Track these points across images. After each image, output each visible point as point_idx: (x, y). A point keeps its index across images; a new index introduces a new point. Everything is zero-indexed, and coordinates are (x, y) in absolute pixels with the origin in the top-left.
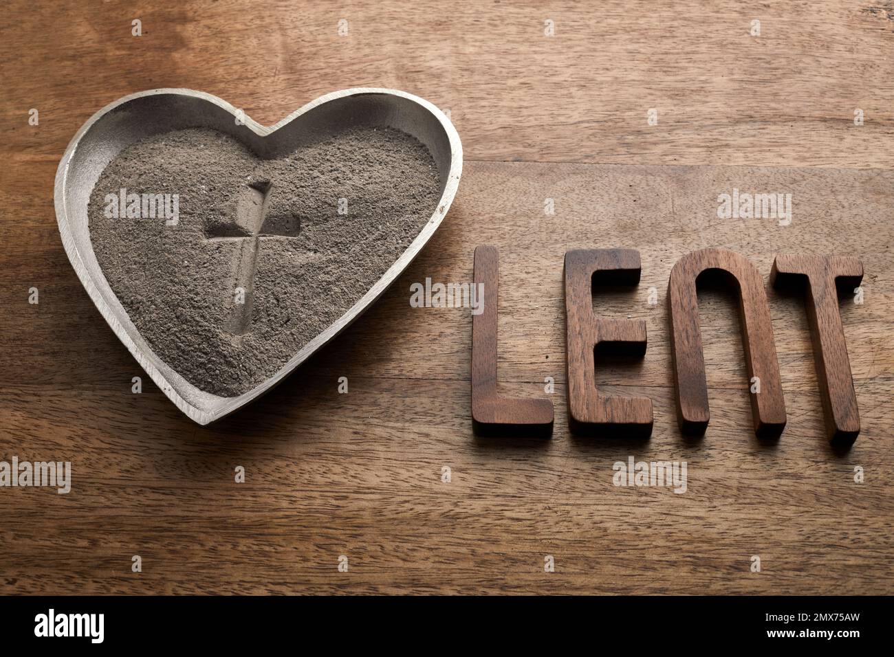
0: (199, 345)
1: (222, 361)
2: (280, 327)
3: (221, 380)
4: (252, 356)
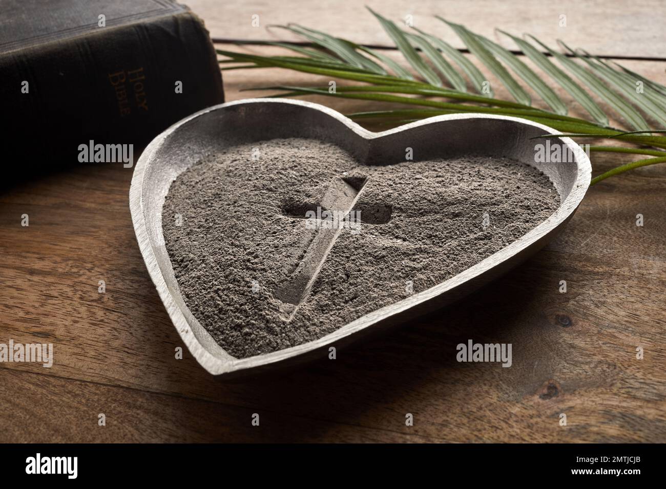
0: (241, 305)
1: (262, 325)
2: (344, 303)
3: (256, 346)
4: (300, 326)
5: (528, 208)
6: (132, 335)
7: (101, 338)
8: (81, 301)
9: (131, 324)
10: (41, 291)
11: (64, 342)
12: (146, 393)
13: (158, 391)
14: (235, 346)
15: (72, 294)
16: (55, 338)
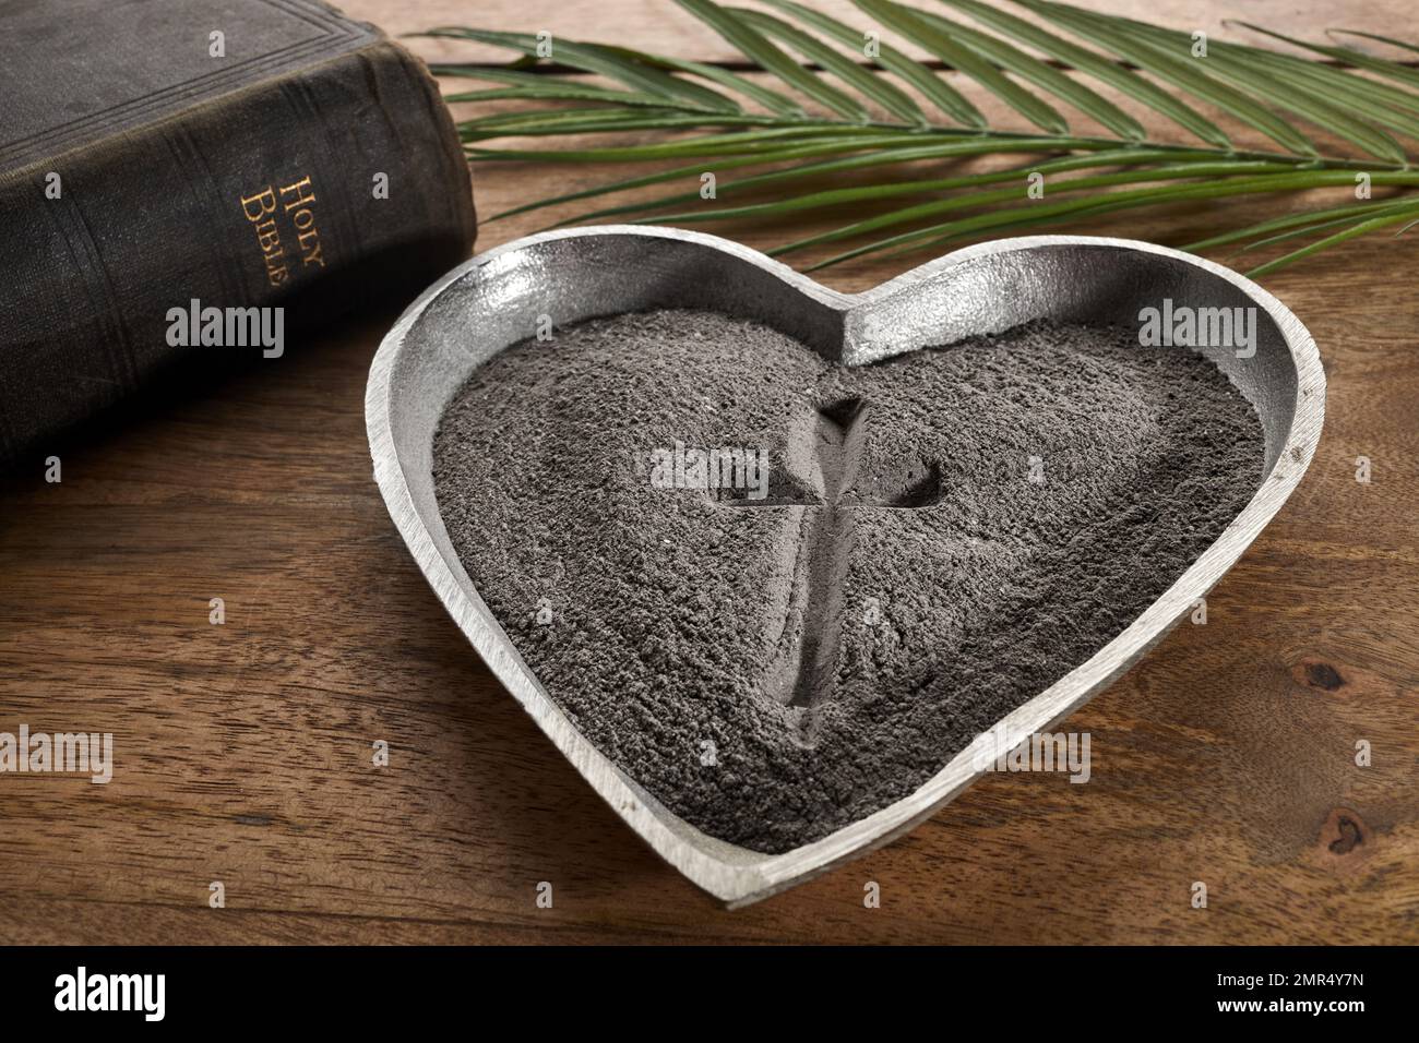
0: (702, 722)
1: (760, 763)
2: (909, 693)
3: (758, 810)
4: (840, 757)
5: (1206, 442)
6: (455, 800)
7: (390, 814)
8: (314, 731)
9: (443, 773)
10: (215, 715)
11: (309, 832)
12: (534, 931)
13: (557, 924)
14: (714, 814)
15: (288, 714)
16: (287, 823)
